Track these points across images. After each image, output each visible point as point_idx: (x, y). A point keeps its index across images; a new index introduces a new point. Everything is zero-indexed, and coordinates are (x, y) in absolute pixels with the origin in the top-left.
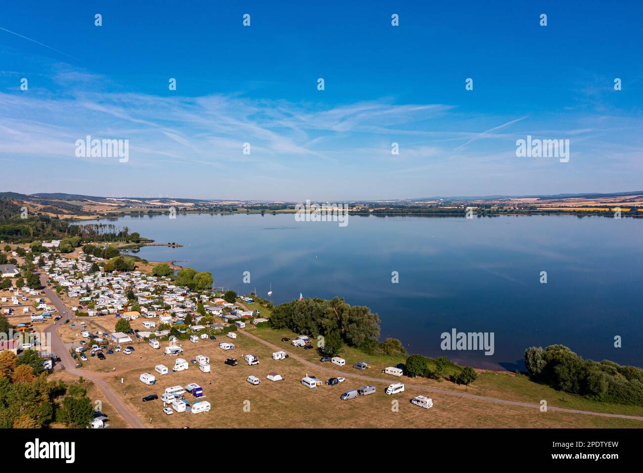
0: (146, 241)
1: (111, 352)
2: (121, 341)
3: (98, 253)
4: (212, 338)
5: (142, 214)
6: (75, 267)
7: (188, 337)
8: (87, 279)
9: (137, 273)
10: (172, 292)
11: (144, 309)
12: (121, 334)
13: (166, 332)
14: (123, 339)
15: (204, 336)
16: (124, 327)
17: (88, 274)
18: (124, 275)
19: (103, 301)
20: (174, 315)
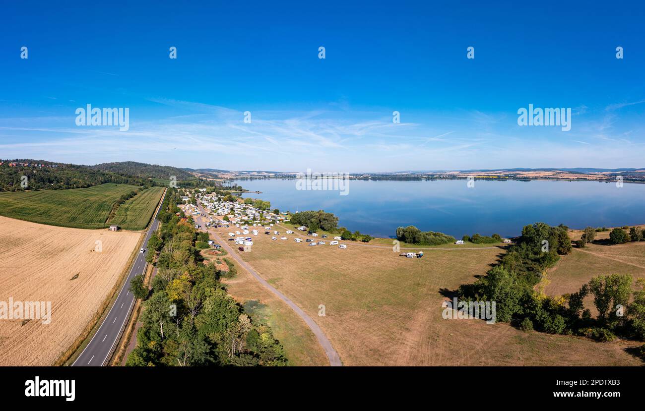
0: (245, 190)
1: (220, 226)
2: (224, 223)
3: (222, 194)
4: (263, 226)
5: (247, 179)
6: (211, 199)
7: (252, 224)
8: (215, 203)
9: (237, 202)
10: (251, 209)
11: (236, 214)
12: (225, 221)
13: (243, 222)
14: (225, 223)
15: (259, 225)
16: (226, 219)
17: (216, 201)
18: (231, 203)
19: (220, 211)
20: (249, 217)
